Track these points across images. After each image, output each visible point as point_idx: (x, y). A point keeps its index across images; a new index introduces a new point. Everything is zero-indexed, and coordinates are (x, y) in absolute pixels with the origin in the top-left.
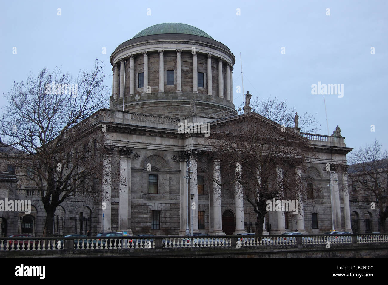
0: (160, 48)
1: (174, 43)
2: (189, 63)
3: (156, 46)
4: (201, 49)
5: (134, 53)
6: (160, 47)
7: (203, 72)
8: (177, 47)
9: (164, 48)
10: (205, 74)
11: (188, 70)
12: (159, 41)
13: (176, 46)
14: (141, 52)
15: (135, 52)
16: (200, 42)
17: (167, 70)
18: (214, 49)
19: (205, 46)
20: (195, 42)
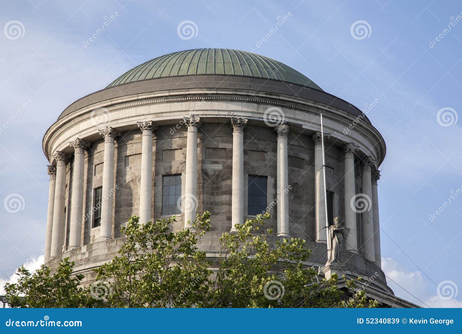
0: (143, 117)
1: (178, 101)
2: (224, 151)
3: (133, 111)
4: (256, 111)
5: (83, 136)
6: (144, 115)
7: (266, 174)
8: (185, 111)
9: (153, 116)
10: (270, 181)
11: (220, 171)
12: (140, 98)
13: (184, 109)
14: (97, 131)
15: (84, 132)
16: (249, 94)
17: (164, 173)
18: (296, 109)
19: (267, 104)
20: (236, 94)
